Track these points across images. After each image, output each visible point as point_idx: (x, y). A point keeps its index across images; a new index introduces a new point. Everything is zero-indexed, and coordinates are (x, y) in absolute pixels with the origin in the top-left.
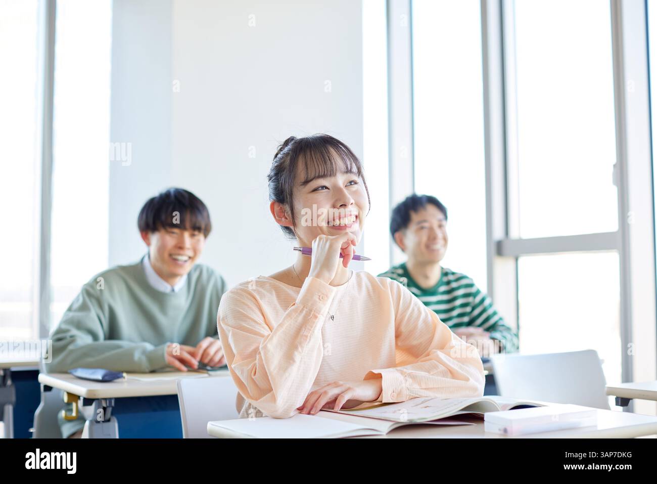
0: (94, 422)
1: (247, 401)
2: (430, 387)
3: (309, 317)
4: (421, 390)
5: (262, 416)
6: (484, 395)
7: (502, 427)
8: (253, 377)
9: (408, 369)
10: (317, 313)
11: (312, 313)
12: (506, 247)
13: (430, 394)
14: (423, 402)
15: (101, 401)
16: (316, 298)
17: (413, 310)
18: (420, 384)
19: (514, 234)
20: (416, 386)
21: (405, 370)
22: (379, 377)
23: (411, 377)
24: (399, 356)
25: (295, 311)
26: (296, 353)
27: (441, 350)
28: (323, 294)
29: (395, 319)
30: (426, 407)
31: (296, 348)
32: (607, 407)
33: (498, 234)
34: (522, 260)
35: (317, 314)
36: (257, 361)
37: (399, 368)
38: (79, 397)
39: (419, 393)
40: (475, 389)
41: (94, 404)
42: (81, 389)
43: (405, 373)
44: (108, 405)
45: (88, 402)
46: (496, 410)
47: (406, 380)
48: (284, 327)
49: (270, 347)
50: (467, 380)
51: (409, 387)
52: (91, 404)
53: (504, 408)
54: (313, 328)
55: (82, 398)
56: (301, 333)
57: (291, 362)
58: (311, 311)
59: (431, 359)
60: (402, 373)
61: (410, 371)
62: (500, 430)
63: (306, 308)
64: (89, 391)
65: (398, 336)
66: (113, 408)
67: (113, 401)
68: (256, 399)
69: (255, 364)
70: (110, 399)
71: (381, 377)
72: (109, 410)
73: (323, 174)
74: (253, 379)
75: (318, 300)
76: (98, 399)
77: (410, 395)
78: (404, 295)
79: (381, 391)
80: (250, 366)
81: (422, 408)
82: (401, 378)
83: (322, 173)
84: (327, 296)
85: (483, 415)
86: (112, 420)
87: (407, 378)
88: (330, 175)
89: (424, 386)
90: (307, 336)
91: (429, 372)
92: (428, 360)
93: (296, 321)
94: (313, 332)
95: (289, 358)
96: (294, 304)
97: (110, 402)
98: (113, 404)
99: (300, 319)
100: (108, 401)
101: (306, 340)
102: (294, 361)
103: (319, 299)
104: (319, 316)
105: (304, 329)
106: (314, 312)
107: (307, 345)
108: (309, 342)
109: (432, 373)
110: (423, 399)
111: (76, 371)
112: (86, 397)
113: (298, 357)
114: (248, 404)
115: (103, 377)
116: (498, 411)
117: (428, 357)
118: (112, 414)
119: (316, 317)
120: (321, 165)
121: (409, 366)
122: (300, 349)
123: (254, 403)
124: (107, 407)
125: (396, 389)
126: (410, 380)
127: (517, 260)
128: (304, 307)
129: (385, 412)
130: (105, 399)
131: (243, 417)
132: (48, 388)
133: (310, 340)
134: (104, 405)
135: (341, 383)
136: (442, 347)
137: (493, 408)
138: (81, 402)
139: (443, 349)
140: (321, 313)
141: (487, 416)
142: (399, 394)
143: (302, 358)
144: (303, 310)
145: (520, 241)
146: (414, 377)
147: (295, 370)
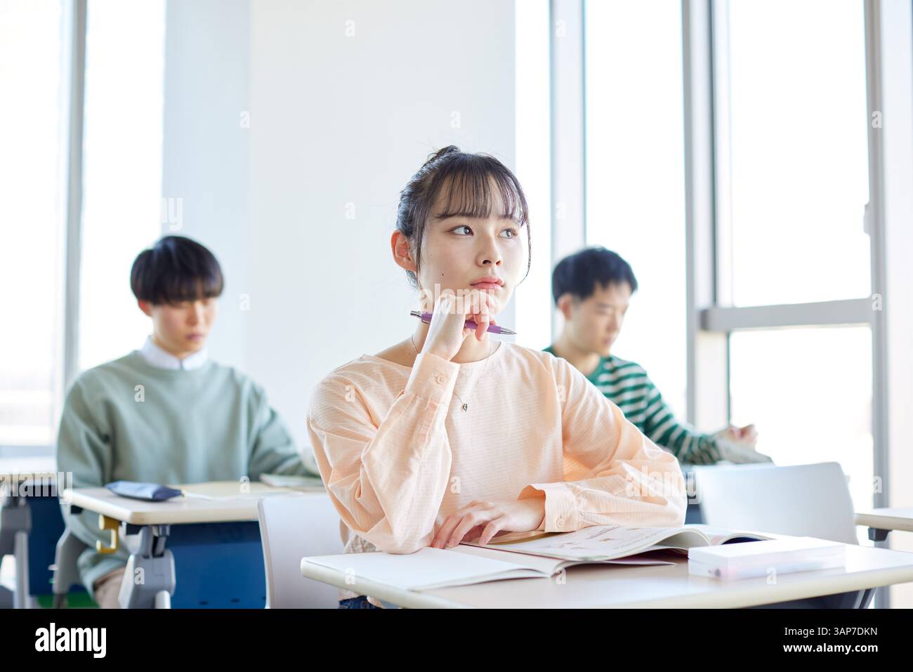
0: (142, 559)
1: (353, 533)
2: (612, 512)
3: (425, 409)
4: (599, 515)
5: (374, 551)
6: (685, 523)
7: (713, 569)
8: (358, 499)
9: (583, 486)
10: (435, 401)
11: (429, 402)
12: (714, 319)
13: (612, 521)
14: (601, 533)
15: (151, 529)
16: (432, 380)
17: (587, 403)
18: (598, 507)
19: (725, 300)
20: (593, 510)
21: (578, 487)
22: (541, 496)
23: (586, 497)
24: (568, 466)
25: (404, 401)
26: (412, 460)
27: (629, 461)
28: (441, 374)
29: (563, 413)
30: (605, 540)
31: (411, 453)
32: (854, 541)
33: (703, 300)
34: (736, 337)
35: (436, 404)
36: (361, 478)
37: (569, 483)
38: (120, 523)
39: (596, 520)
40: (673, 516)
41: (141, 533)
42: (124, 511)
43: (579, 491)
44: (161, 533)
45: (133, 529)
46: (704, 544)
47: (579, 501)
48: (392, 426)
49: (376, 454)
50: (664, 503)
51: (582, 511)
52: (136, 532)
53: (715, 541)
54: (431, 424)
55: (124, 524)
56: (416, 432)
57: (407, 473)
58: (426, 399)
59: (614, 474)
60: (574, 490)
61: (586, 489)
62: (710, 572)
63: (420, 396)
64: (135, 514)
65: (565, 437)
66: (168, 539)
67: (168, 529)
68: (366, 531)
69: (359, 481)
70: (164, 526)
71: (545, 495)
72: (162, 542)
73: (470, 211)
74: (358, 503)
75: (435, 383)
76: (146, 526)
77: (584, 523)
78: (575, 380)
79: (544, 516)
80: (352, 486)
81: (601, 541)
82: (573, 497)
83: (468, 210)
84: (447, 376)
85: (687, 551)
86: (166, 554)
87: (581, 498)
88: (480, 216)
89: (604, 511)
90: (424, 435)
91: (611, 491)
92: (609, 475)
93: (408, 416)
94: (433, 429)
95: (403, 468)
96: (403, 393)
97: (164, 530)
98: (168, 532)
99: (413, 411)
100: (161, 529)
101: (424, 441)
102: (410, 472)
103: (437, 382)
104: (438, 405)
105: (419, 426)
106: (432, 399)
107: (426, 447)
108: (428, 444)
109: (615, 493)
110: (601, 528)
111: (115, 487)
112: (130, 522)
113: (415, 465)
114: (354, 537)
115: (155, 494)
116: (707, 545)
117: (610, 470)
118: (167, 546)
119: (434, 407)
120: (470, 199)
121: (583, 482)
122: (417, 454)
123: (363, 536)
124: (160, 536)
125: (564, 513)
126: (584, 502)
127: (728, 336)
128: (416, 395)
129: (549, 547)
130: (157, 526)
131: (348, 552)
132: (76, 510)
133: (430, 440)
134: (156, 534)
135: (491, 504)
136: (629, 457)
137: (700, 542)
138: (122, 530)
139: (631, 459)
140: (441, 400)
141: (692, 552)
142: (569, 520)
143: (421, 467)
144: (415, 399)
145: (733, 311)
146: (590, 498)
147: (412, 485)
